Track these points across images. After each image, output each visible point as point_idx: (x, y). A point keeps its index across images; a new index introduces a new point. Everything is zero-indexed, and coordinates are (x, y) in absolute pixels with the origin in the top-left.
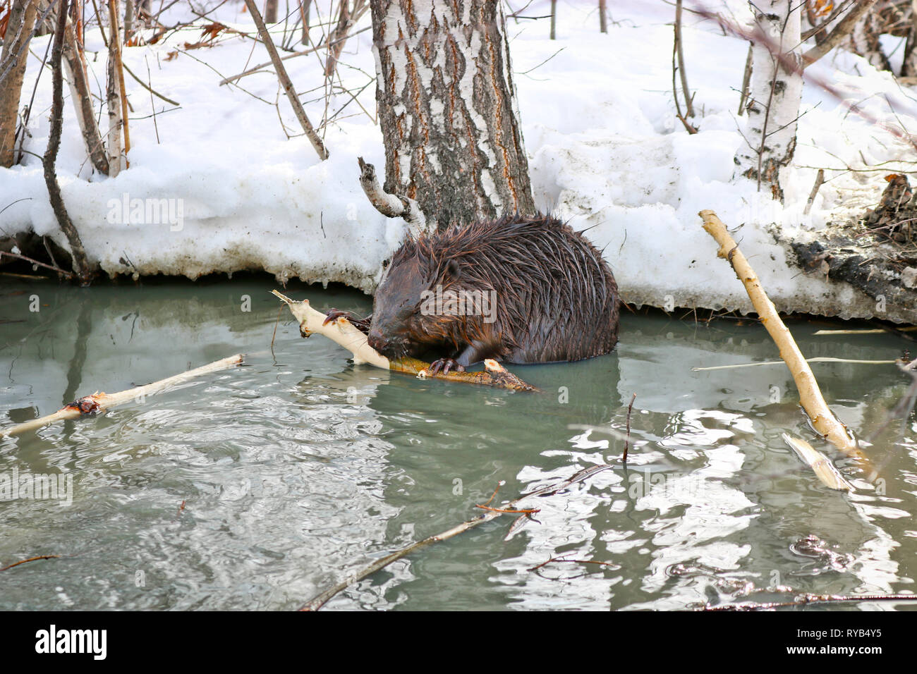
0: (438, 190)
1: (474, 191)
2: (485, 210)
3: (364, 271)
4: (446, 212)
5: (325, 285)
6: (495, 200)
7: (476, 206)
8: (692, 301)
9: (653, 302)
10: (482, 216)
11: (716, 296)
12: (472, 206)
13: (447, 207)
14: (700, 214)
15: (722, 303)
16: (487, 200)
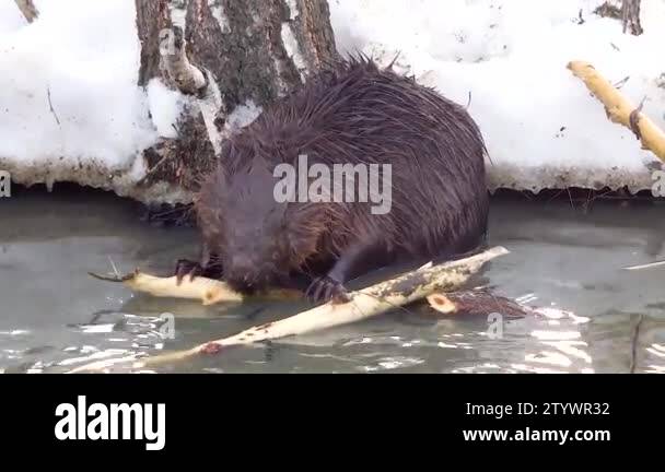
0: (223, 53)
1: (270, 52)
2: (285, 76)
3: (109, 166)
4: (234, 81)
5: (50, 185)
6: (299, 63)
7: (273, 71)
8: (563, 179)
9: (513, 185)
10: (281, 84)
11: (593, 170)
12: (269, 71)
13: (236, 75)
14: (570, 66)
15: (602, 179)
16: (289, 63)
